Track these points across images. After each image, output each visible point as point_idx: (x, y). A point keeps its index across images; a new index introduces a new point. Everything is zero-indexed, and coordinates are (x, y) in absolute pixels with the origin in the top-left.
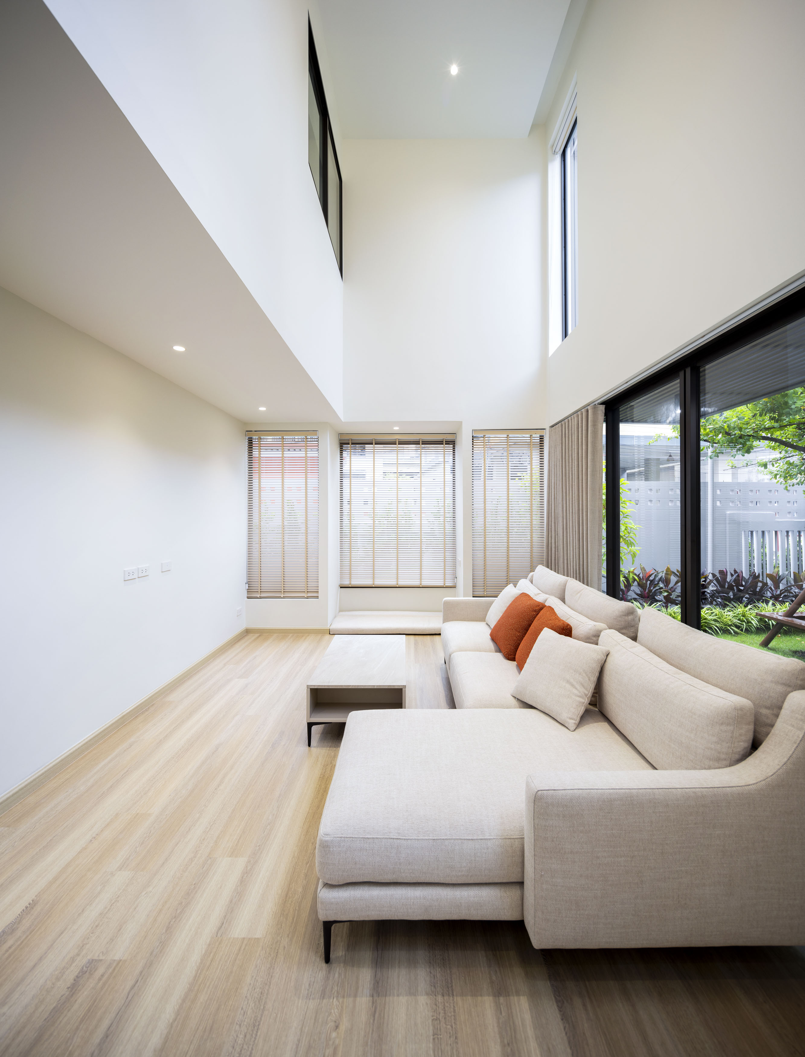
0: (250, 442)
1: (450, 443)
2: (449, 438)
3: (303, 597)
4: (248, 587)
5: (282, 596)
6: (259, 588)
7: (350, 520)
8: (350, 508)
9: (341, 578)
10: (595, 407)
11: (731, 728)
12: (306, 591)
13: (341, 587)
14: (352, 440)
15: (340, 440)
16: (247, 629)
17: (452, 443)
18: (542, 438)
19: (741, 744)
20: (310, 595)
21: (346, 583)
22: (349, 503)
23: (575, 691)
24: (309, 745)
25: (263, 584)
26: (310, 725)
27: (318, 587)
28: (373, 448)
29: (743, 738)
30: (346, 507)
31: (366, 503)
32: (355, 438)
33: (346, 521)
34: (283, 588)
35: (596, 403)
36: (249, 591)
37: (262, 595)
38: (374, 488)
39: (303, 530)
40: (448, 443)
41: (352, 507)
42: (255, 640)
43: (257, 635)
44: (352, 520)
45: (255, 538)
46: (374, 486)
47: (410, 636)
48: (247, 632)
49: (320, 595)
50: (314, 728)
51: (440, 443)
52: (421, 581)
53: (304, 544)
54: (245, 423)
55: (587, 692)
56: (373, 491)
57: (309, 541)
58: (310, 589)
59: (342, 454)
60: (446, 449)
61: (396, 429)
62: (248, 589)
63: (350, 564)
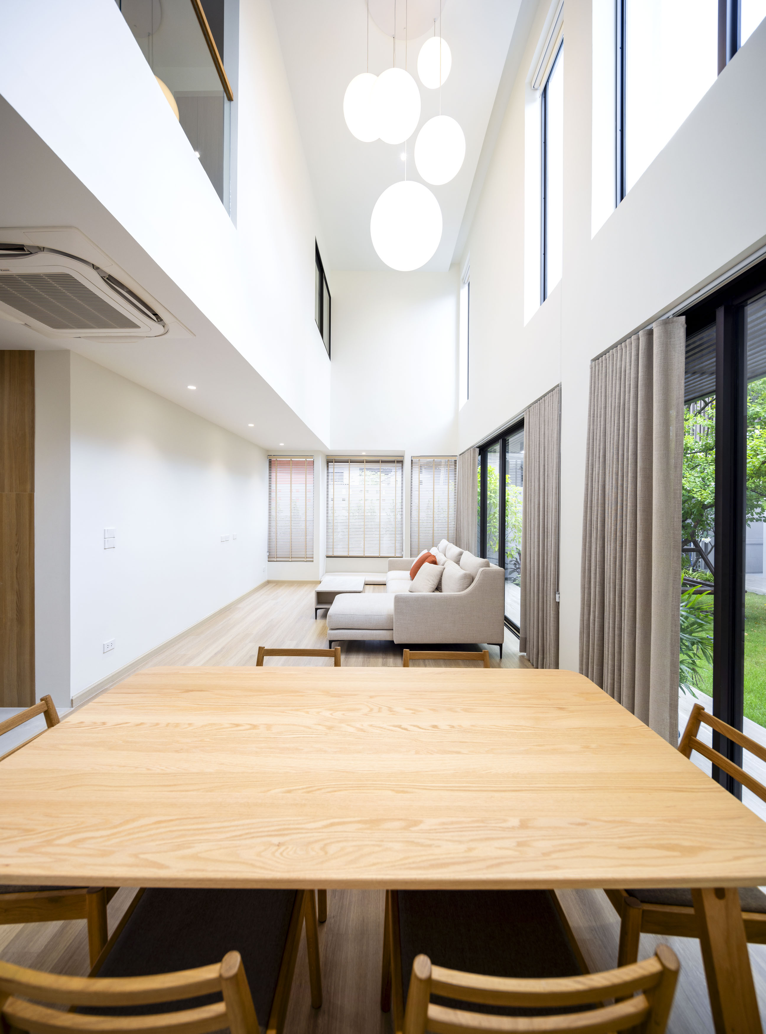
0: (270, 462)
1: (400, 462)
2: (399, 459)
3: (304, 561)
4: (269, 554)
5: (290, 560)
6: (276, 555)
7: (333, 513)
8: (334, 503)
9: (327, 551)
10: (474, 450)
11: (463, 581)
12: (305, 557)
13: (327, 557)
14: (335, 460)
15: (327, 460)
16: (268, 581)
17: (401, 462)
18: (455, 461)
19: (466, 585)
20: (308, 559)
21: (330, 554)
22: (333, 500)
23: (430, 583)
24: (316, 619)
25: (278, 553)
26: (316, 609)
27: (313, 555)
28: (348, 465)
29: (466, 583)
30: (331, 503)
31: (344, 500)
32: (337, 458)
33: (330, 513)
34: (291, 555)
35: (475, 447)
36: (269, 557)
37: (277, 560)
38: (349, 490)
39: (303, 518)
40: (398, 462)
41: (335, 502)
42: (274, 586)
43: (275, 584)
44: (335, 513)
45: (273, 523)
46: (349, 489)
47: (371, 585)
48: (268, 582)
49: (314, 559)
50: (318, 611)
51: (393, 462)
52: (380, 553)
53: (304, 528)
54: (267, 451)
55: (434, 583)
56: (348, 494)
57: (307, 526)
58: (308, 556)
59: (328, 469)
60: (397, 466)
61: (364, 454)
62: (268, 556)
63: (333, 541)
